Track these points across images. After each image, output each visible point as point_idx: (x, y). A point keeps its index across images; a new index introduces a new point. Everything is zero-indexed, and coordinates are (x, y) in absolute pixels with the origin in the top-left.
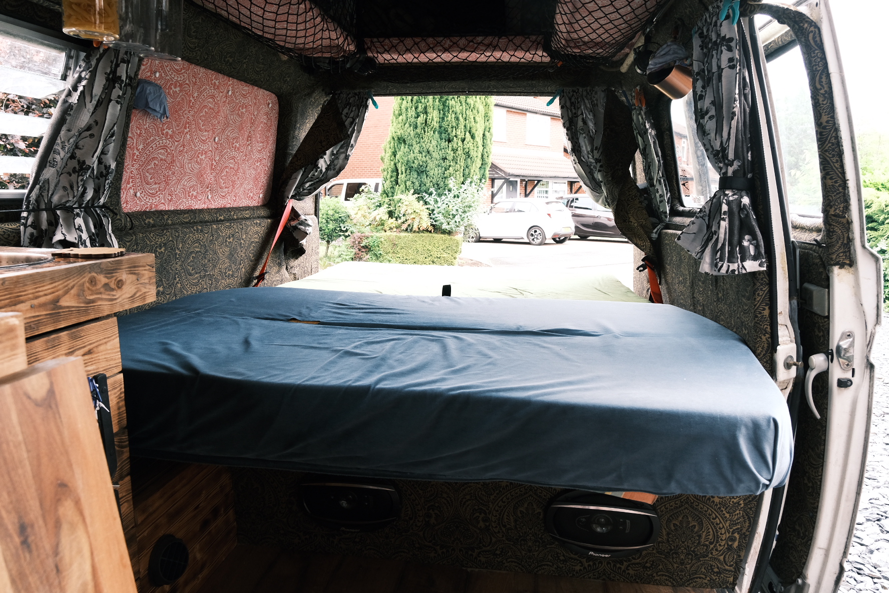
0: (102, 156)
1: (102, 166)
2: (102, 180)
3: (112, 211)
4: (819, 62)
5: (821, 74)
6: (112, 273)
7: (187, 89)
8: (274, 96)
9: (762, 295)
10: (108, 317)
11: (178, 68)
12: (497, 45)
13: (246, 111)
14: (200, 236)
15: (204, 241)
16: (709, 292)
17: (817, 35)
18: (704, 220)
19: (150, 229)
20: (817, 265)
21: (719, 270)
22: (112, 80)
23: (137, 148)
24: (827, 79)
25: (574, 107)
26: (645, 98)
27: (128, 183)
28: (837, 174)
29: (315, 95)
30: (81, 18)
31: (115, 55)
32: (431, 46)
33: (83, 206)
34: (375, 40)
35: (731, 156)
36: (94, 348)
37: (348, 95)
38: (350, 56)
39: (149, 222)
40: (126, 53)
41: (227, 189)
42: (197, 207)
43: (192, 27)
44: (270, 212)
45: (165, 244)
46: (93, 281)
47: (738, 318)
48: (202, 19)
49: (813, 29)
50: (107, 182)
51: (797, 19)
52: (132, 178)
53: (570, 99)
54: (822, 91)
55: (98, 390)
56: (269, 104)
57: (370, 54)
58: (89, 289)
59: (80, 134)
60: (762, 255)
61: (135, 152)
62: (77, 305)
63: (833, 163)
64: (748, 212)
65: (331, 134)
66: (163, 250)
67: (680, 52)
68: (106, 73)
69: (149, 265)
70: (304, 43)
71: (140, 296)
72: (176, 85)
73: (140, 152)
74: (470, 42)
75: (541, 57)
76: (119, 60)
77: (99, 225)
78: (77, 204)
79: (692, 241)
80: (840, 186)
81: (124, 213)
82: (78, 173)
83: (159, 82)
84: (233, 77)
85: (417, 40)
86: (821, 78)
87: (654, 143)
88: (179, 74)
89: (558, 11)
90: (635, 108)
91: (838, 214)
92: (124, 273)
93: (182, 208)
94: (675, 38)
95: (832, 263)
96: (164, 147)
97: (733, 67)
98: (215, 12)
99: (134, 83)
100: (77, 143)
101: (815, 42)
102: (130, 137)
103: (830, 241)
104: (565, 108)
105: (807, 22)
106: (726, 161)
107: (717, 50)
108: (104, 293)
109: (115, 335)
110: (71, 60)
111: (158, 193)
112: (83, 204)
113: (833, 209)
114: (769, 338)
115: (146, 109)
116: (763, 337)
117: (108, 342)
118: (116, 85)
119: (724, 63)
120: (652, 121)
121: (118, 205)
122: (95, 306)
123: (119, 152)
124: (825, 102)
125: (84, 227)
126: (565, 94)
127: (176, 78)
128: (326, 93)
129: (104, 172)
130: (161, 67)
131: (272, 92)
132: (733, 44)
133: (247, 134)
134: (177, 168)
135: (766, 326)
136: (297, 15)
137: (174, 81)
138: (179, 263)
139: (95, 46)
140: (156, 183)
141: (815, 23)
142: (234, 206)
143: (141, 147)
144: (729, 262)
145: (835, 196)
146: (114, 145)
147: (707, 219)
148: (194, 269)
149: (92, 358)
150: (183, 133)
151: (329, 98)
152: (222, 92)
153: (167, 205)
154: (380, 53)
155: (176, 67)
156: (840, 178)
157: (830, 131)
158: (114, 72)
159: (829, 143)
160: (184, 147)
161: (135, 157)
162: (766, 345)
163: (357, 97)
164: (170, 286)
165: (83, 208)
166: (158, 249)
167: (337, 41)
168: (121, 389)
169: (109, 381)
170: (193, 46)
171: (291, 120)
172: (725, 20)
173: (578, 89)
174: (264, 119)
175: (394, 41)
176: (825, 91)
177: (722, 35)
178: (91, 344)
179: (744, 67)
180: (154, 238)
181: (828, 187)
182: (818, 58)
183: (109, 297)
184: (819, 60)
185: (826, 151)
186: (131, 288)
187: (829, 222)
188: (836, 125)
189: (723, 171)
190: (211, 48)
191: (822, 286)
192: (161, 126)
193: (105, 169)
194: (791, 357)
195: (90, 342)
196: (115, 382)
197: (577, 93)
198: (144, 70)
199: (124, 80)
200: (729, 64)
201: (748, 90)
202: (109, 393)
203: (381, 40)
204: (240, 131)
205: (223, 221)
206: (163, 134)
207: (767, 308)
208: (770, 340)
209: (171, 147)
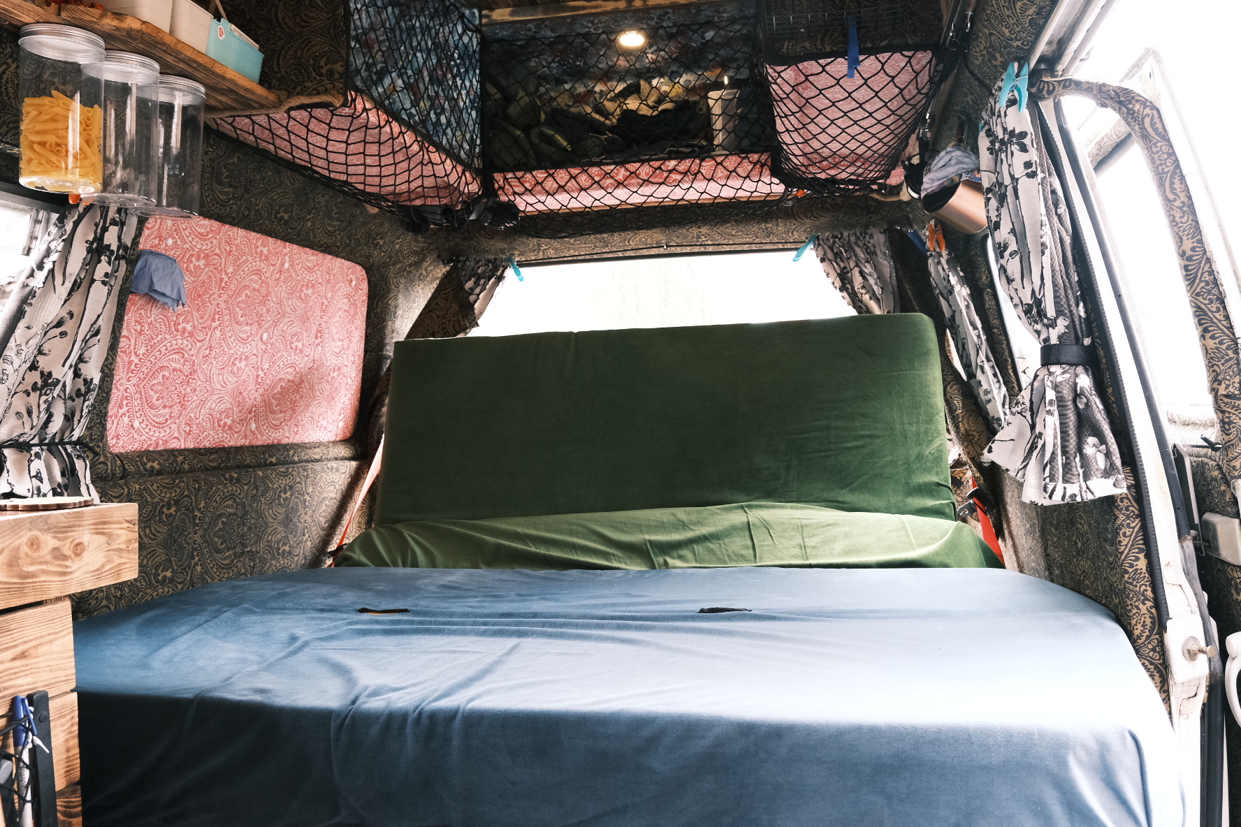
0: (81, 366)
1: (80, 381)
2: (79, 401)
3: (91, 450)
4: (1165, 160)
5: (1172, 177)
6: (67, 532)
7: (216, 262)
8: (359, 268)
9: (1130, 536)
10: (58, 599)
11: (203, 231)
12: (699, 171)
13: (313, 293)
14: (235, 489)
15: (242, 496)
16: (1066, 543)
17: (1157, 120)
18: (1025, 417)
19: (153, 478)
20: (1216, 480)
21: (1050, 497)
22: (97, 250)
23: (135, 353)
24: (1181, 183)
25: (841, 258)
26: (945, 237)
27: (121, 407)
28: (1221, 329)
29: (425, 264)
30: (45, 163)
31: (102, 215)
32: (597, 179)
33: (47, 441)
34: (510, 175)
35: (1051, 312)
36: (30, 648)
37: (478, 262)
38: (471, 202)
39: (152, 467)
40: (119, 211)
41: (282, 415)
42: (232, 443)
43: (224, 170)
44: (356, 450)
45: (177, 502)
46: (34, 544)
47: (1105, 579)
48: (239, 157)
49: (1150, 112)
50: (86, 403)
51: (1122, 99)
52: (127, 399)
53: (832, 249)
54: (1178, 203)
55: (32, 716)
56: (351, 281)
57: (504, 198)
58: (27, 555)
59: (46, 333)
60: (1117, 468)
61: (132, 358)
62: (6, 580)
63: (1212, 312)
64: (1088, 399)
65: (450, 321)
66: (173, 510)
67: (967, 160)
68: (87, 242)
69: (127, 521)
70: (394, 185)
71: (112, 568)
72: (199, 256)
73: (141, 359)
74: (656, 169)
75: (770, 184)
76: (108, 221)
77: (70, 472)
78: (37, 438)
79: (1011, 453)
80: (1228, 348)
81: (111, 453)
82: (41, 390)
83: (172, 253)
84: (291, 241)
85: (575, 171)
86: (1172, 183)
87: (968, 307)
88: (205, 240)
89: (776, 114)
90: (931, 255)
91: (1233, 393)
92: (87, 532)
93: (208, 445)
94: (960, 141)
95: (1236, 474)
96: (180, 351)
97: (1032, 175)
98: (255, 145)
99: (130, 255)
100: (41, 346)
101: (1155, 130)
102: (125, 336)
103: (1227, 438)
104: (827, 260)
105: (1137, 101)
106: (1045, 321)
107: (1006, 151)
108: (52, 564)
109: (66, 629)
110: (38, 226)
111: (169, 422)
112: (45, 439)
113: (1223, 386)
114: (1151, 607)
115: (152, 296)
116: (1141, 606)
117: (54, 640)
118: (103, 258)
119: (1019, 171)
120: (962, 274)
121: (102, 440)
122: (36, 582)
123: (107, 359)
124: (1184, 220)
125: (45, 475)
126: (821, 242)
127: (199, 246)
128: (443, 261)
129: (83, 389)
130: (175, 230)
131: (356, 263)
132: (1027, 141)
133: (314, 328)
134: (199, 383)
135: (1143, 588)
136: (380, 143)
137: (197, 250)
138: (200, 533)
139: (71, 202)
140: (165, 407)
141: (1151, 102)
142: (295, 441)
143: (142, 351)
144: (1065, 481)
145: (1223, 364)
146: (99, 348)
147: (1028, 414)
148: (225, 542)
149: (27, 665)
150: (210, 329)
151: (448, 268)
152: (273, 265)
153: (182, 441)
154: (519, 194)
155: (199, 230)
156: (1229, 336)
157: (1200, 263)
158: (99, 239)
159: (1201, 281)
160: (211, 350)
161: (133, 367)
162: (1148, 621)
163: (490, 265)
164: (184, 569)
165: (45, 445)
166: (165, 510)
167: (446, 179)
168: (73, 718)
169: (52, 705)
170: (225, 198)
171: (388, 304)
172: (1008, 107)
173: (842, 234)
174: (343, 304)
175: (539, 175)
176: (1182, 202)
177: (1010, 129)
178: (25, 642)
179: (1050, 175)
180: (159, 492)
181: (1210, 351)
182: (1163, 153)
183: (60, 570)
184: (1165, 156)
185: (1198, 294)
186: (97, 556)
187: (1220, 407)
188: (1208, 254)
189: (1043, 336)
190: (253, 200)
191: (1228, 515)
192: (175, 318)
193: (85, 385)
194: (1194, 639)
195: (25, 639)
196: (63, 707)
197: (840, 239)
198: (149, 236)
199: (115, 249)
200: (1026, 171)
201: (1063, 209)
202: (52, 724)
203: (519, 174)
204: (304, 323)
205: (274, 465)
206: (177, 331)
207: (1141, 556)
208: (1153, 611)
209: (190, 350)
